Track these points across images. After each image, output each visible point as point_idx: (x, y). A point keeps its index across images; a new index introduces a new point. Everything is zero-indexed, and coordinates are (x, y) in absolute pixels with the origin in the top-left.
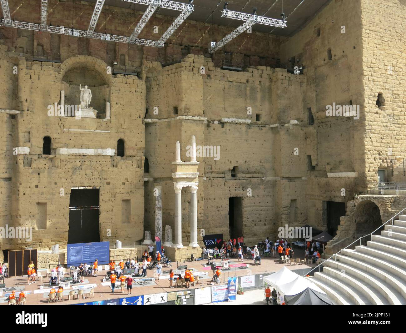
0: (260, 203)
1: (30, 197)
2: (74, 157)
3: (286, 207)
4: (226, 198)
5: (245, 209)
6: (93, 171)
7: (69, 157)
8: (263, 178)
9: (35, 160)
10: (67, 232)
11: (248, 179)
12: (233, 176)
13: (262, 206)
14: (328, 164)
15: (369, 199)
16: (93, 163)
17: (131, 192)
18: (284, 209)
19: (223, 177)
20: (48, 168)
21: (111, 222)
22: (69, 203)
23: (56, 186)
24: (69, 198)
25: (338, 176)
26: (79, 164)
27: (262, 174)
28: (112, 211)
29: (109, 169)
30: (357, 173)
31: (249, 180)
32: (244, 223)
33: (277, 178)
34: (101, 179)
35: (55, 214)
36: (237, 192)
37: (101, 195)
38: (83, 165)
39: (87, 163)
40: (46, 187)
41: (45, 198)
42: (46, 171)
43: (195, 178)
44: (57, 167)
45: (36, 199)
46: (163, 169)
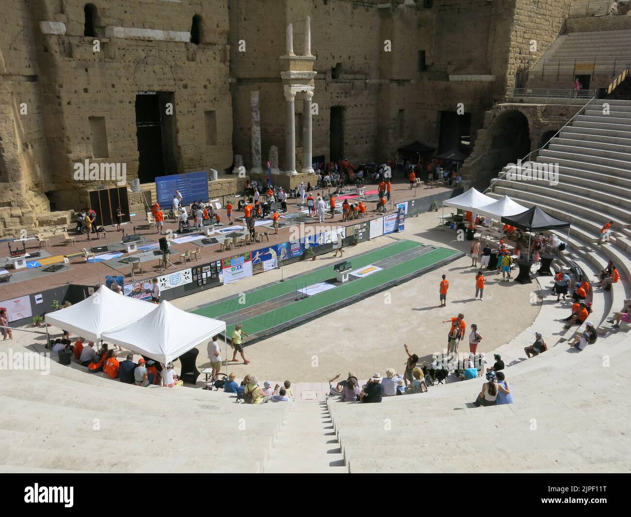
0: (362, 114)
1: (79, 108)
2: (134, 43)
3: (394, 119)
4: (328, 108)
5: (347, 122)
6: (164, 67)
7: (128, 42)
8: (368, 81)
9: (78, 46)
10: (136, 160)
11: (350, 82)
12: (333, 77)
13: (364, 119)
14: (449, 63)
15: (514, 108)
16: (162, 53)
17: (215, 99)
18: (392, 122)
19: (324, 79)
20: (99, 60)
21: (193, 144)
22: (135, 117)
23: (114, 90)
24: (134, 108)
25: (465, 80)
26: (143, 55)
27: (365, 74)
28: (193, 127)
29: (184, 63)
30: (495, 76)
31: (351, 84)
32: (346, 141)
33: (383, 80)
34: (176, 79)
35: (118, 135)
36: (339, 100)
37: (177, 104)
38: (149, 57)
39: (153, 53)
40: (100, 92)
41: (100, 109)
42: (97, 65)
43: (310, 80)
44: (113, 59)
45: (88, 111)
46: (254, 64)
